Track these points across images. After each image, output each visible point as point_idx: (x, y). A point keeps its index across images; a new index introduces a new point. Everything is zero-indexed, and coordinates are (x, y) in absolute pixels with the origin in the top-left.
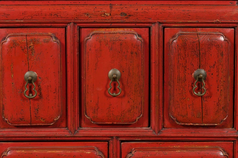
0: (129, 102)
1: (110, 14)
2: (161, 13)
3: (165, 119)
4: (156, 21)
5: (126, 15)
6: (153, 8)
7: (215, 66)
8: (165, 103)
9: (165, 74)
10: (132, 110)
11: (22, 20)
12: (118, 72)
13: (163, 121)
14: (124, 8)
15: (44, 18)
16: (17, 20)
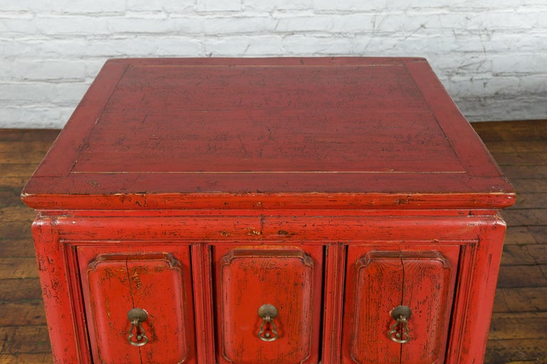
0: (289, 343)
1: (261, 233)
2: (344, 231)
3: (344, 357)
4: (336, 241)
5: (286, 233)
6: (331, 223)
7: (427, 302)
8: (344, 338)
9: (346, 304)
10: (295, 353)
11: (117, 240)
13: (341, 358)
14: (284, 223)
15: (153, 237)
16: (109, 240)
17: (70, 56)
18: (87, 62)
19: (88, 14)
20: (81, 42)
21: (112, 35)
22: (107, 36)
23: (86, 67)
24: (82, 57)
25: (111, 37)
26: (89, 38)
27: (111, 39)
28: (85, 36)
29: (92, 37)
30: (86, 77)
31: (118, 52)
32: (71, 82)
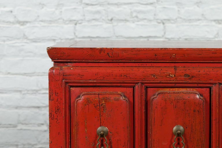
1: (175, 76)
2: (221, 75)
4: (217, 82)
5: (189, 76)
6: (214, 70)
11: (95, 80)
12: (182, 128)
14: (187, 70)
15: (114, 78)
16: (90, 80)
17: (8, 107)
18: (20, 111)
19: (25, 74)
20: (18, 96)
21: (40, 90)
22: (37, 91)
23: (19, 115)
24: (17, 108)
25: (39, 92)
26: (23, 92)
27: (40, 94)
28: (20, 91)
29: (26, 92)
30: (18, 123)
31: (44, 104)
32: (7, 127)
